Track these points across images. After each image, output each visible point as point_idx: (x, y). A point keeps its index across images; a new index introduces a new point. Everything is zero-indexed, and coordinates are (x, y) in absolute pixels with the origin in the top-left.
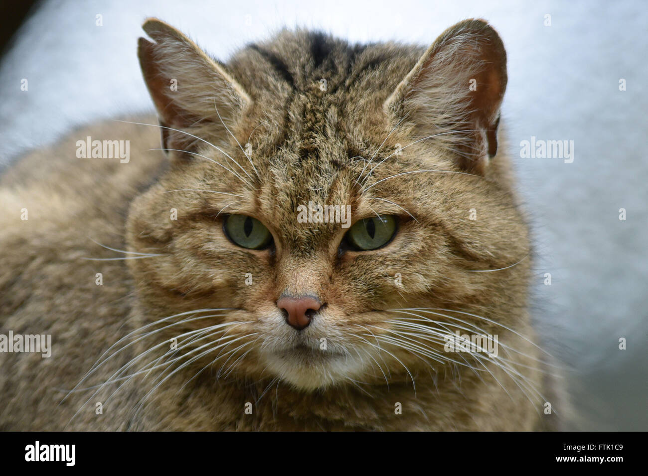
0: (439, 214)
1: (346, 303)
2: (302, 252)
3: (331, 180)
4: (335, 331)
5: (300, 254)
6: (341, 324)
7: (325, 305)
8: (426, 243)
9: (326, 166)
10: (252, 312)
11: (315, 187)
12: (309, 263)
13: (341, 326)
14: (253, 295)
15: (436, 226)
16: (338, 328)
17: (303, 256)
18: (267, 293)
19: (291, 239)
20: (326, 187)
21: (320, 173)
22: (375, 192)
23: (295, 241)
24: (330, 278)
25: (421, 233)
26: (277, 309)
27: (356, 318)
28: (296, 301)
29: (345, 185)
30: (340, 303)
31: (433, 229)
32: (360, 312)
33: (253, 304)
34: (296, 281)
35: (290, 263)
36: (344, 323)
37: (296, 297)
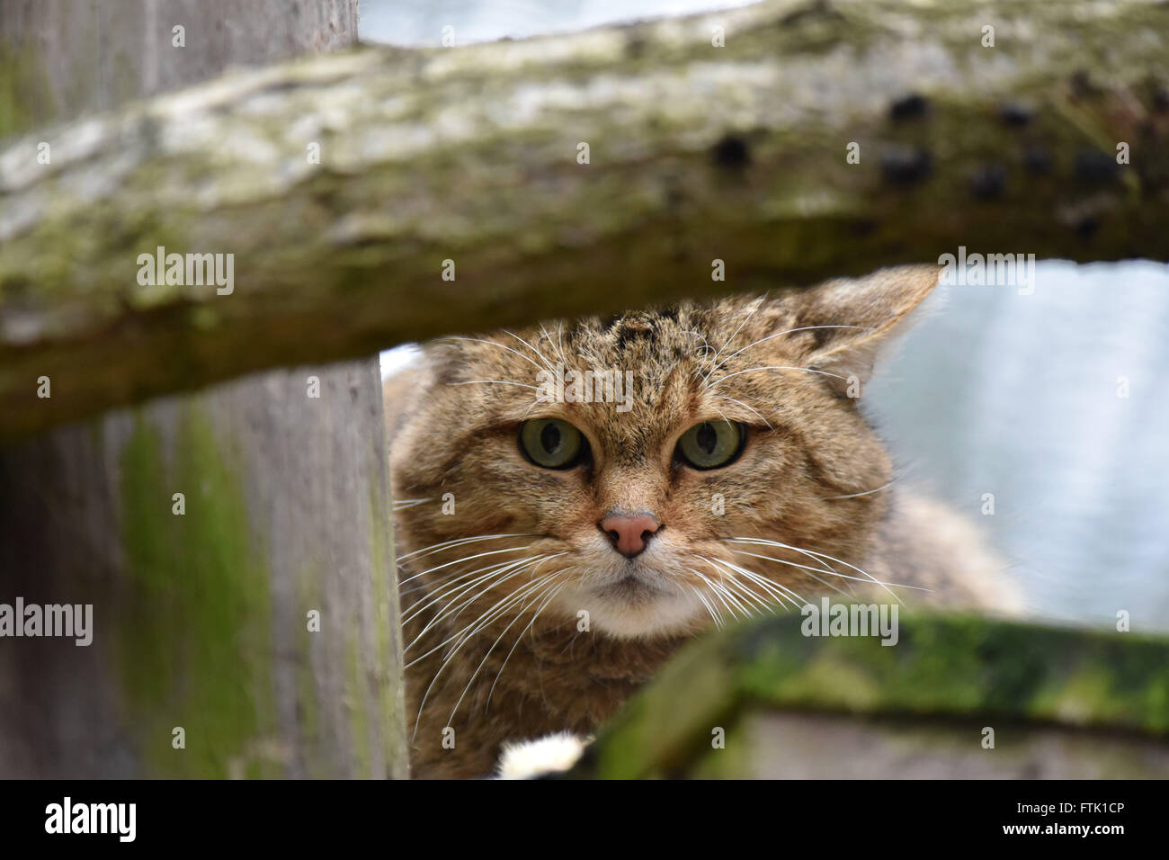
0: (800, 423)
1: (689, 526)
2: (631, 460)
3: (668, 370)
4: (673, 561)
5: (628, 461)
6: (682, 551)
7: (662, 527)
8: (787, 458)
9: (666, 352)
10: (564, 539)
11: (648, 374)
12: (642, 474)
13: (682, 555)
14: (566, 517)
15: (796, 438)
16: (679, 558)
17: (633, 465)
18: (586, 514)
19: (616, 442)
20: (662, 378)
21: (657, 358)
22: (724, 389)
23: (622, 443)
24: (667, 494)
25: (780, 446)
26: (599, 533)
27: (700, 546)
28: (629, 520)
29: (683, 377)
30: (682, 526)
31: (793, 440)
32: (705, 539)
33: (567, 529)
34: (628, 496)
35: (616, 474)
36: (686, 551)
37: (630, 515)
